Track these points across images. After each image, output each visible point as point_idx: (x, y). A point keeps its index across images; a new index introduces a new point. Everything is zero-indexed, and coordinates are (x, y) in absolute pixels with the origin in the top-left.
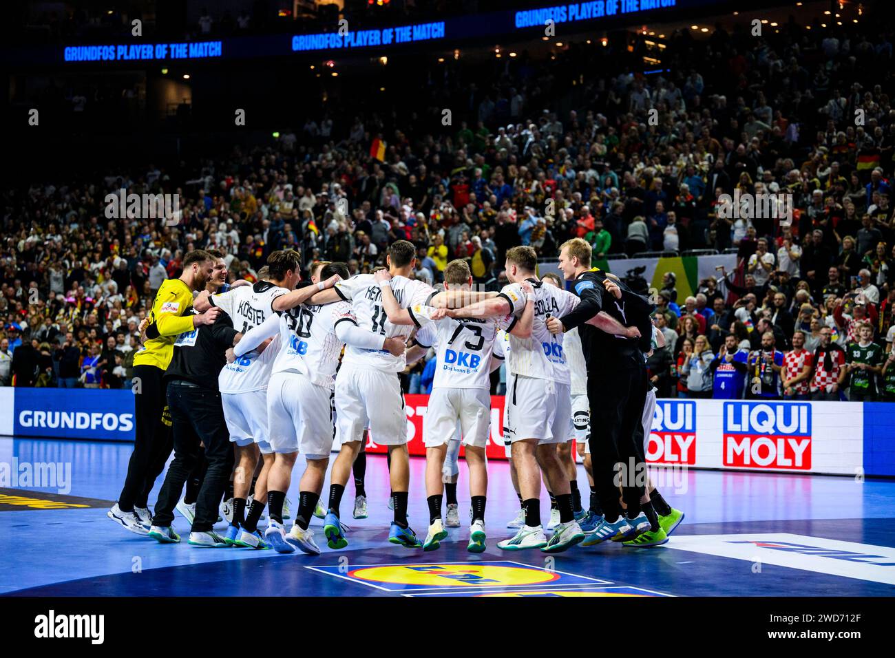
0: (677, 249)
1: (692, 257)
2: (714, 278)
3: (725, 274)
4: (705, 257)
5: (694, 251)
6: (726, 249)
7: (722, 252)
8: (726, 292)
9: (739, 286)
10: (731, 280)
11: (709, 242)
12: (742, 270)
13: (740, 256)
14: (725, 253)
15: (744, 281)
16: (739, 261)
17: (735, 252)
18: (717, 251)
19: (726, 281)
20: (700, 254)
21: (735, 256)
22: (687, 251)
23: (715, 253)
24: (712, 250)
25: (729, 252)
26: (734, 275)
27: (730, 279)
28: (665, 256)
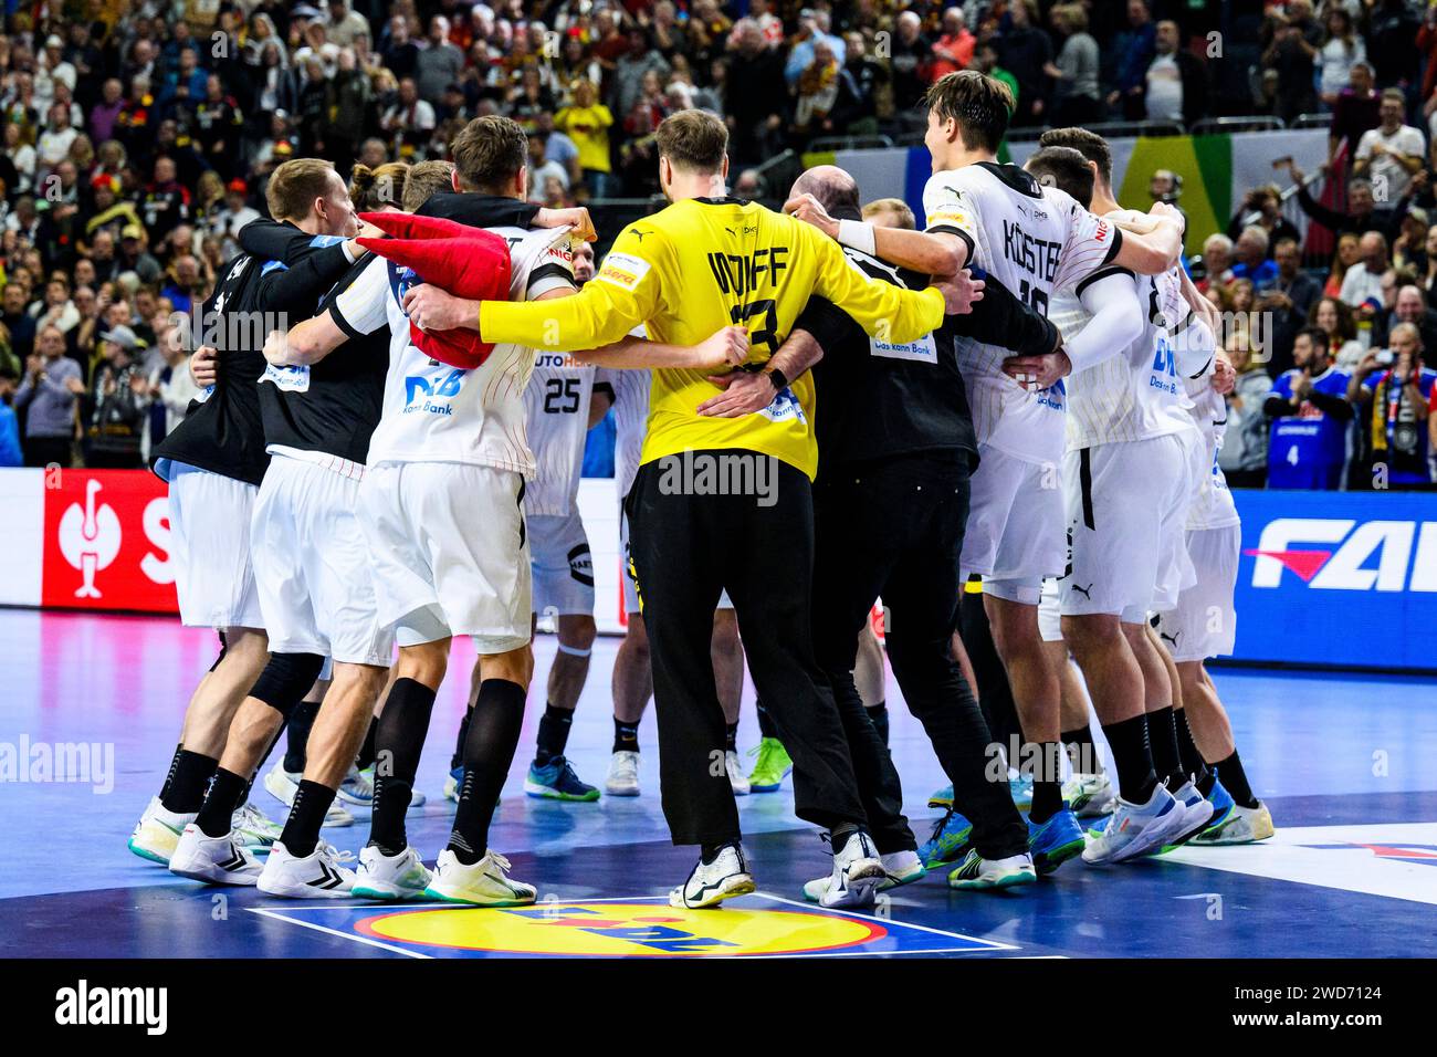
0: (1176, 116)
1: (1217, 137)
2: (1277, 187)
3: (1298, 179)
4: (1252, 136)
5: (1223, 120)
6: (1303, 118)
7: (1291, 122)
8: (1302, 222)
9: (1335, 208)
10: (1316, 193)
11: (1260, 100)
12: (1342, 171)
13: (1336, 134)
14: (1300, 126)
15: (1345, 196)
16: (1333, 148)
17: (1325, 124)
18: (1280, 122)
19: (1303, 196)
20: (1236, 128)
21: (1323, 134)
22: (1207, 121)
23: (1276, 127)
24: (1268, 120)
25: (1312, 125)
26: (1322, 182)
27: (1311, 191)
28: (1152, 132)
